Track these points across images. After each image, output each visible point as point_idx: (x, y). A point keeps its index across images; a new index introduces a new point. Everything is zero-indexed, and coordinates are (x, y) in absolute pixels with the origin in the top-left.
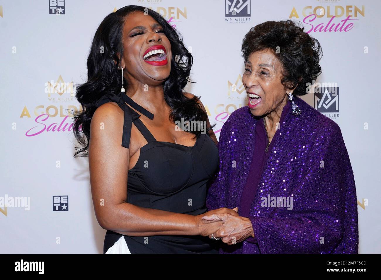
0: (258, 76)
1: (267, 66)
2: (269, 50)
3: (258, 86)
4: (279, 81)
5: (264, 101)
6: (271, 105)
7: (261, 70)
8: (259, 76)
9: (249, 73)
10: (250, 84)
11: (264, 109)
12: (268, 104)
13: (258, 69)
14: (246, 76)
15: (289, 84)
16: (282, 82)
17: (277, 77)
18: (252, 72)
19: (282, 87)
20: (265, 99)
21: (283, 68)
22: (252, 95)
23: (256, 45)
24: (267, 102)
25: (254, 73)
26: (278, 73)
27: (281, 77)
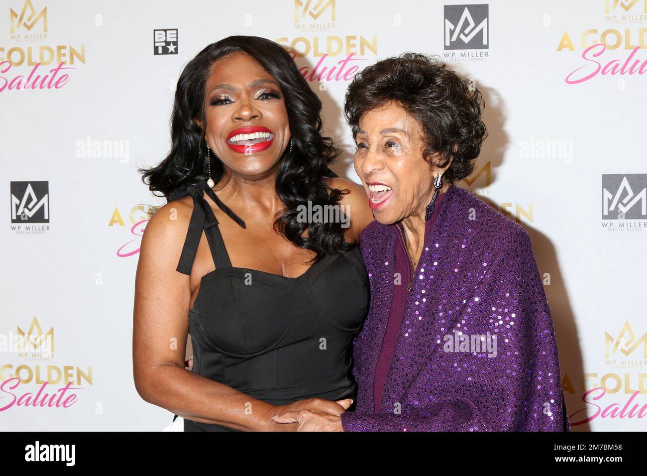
0: (381, 151)
1: (395, 132)
2: (393, 103)
3: (385, 169)
4: (419, 155)
5: (397, 195)
6: (410, 200)
7: (386, 140)
8: (383, 151)
9: (364, 150)
10: (369, 168)
11: (397, 208)
12: (405, 199)
13: (379, 139)
14: (361, 157)
15: (436, 158)
16: (425, 156)
17: (414, 149)
18: (369, 148)
19: (426, 165)
20: (399, 190)
21: (423, 132)
22: (376, 186)
23: (370, 99)
24: (402, 196)
25: (373, 149)
26: (416, 141)
27: (421, 148)
